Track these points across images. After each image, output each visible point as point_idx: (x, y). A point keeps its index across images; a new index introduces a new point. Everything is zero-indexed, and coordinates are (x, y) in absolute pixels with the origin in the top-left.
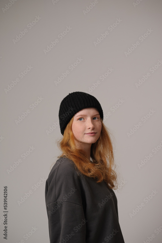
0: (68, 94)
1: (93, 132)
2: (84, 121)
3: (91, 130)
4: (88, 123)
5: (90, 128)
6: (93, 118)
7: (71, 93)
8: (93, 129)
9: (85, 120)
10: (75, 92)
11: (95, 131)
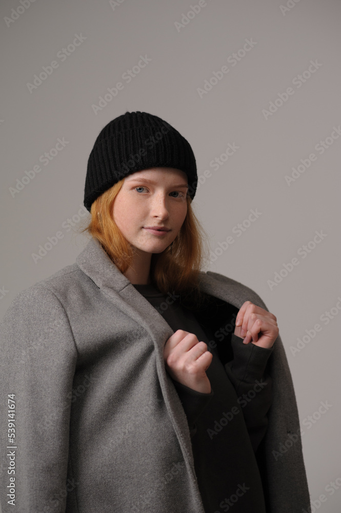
0: (123, 113)
1: (162, 228)
2: (148, 196)
3: (158, 222)
4: (157, 204)
5: (156, 217)
6: (171, 194)
7: (130, 112)
8: (165, 220)
9: (151, 193)
10: (142, 111)
11: (169, 227)
